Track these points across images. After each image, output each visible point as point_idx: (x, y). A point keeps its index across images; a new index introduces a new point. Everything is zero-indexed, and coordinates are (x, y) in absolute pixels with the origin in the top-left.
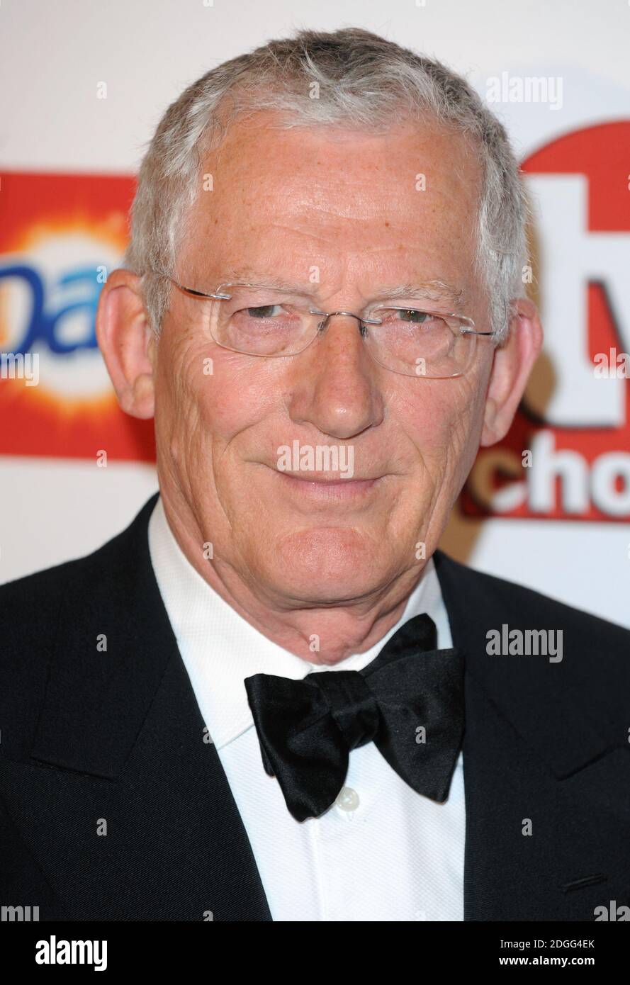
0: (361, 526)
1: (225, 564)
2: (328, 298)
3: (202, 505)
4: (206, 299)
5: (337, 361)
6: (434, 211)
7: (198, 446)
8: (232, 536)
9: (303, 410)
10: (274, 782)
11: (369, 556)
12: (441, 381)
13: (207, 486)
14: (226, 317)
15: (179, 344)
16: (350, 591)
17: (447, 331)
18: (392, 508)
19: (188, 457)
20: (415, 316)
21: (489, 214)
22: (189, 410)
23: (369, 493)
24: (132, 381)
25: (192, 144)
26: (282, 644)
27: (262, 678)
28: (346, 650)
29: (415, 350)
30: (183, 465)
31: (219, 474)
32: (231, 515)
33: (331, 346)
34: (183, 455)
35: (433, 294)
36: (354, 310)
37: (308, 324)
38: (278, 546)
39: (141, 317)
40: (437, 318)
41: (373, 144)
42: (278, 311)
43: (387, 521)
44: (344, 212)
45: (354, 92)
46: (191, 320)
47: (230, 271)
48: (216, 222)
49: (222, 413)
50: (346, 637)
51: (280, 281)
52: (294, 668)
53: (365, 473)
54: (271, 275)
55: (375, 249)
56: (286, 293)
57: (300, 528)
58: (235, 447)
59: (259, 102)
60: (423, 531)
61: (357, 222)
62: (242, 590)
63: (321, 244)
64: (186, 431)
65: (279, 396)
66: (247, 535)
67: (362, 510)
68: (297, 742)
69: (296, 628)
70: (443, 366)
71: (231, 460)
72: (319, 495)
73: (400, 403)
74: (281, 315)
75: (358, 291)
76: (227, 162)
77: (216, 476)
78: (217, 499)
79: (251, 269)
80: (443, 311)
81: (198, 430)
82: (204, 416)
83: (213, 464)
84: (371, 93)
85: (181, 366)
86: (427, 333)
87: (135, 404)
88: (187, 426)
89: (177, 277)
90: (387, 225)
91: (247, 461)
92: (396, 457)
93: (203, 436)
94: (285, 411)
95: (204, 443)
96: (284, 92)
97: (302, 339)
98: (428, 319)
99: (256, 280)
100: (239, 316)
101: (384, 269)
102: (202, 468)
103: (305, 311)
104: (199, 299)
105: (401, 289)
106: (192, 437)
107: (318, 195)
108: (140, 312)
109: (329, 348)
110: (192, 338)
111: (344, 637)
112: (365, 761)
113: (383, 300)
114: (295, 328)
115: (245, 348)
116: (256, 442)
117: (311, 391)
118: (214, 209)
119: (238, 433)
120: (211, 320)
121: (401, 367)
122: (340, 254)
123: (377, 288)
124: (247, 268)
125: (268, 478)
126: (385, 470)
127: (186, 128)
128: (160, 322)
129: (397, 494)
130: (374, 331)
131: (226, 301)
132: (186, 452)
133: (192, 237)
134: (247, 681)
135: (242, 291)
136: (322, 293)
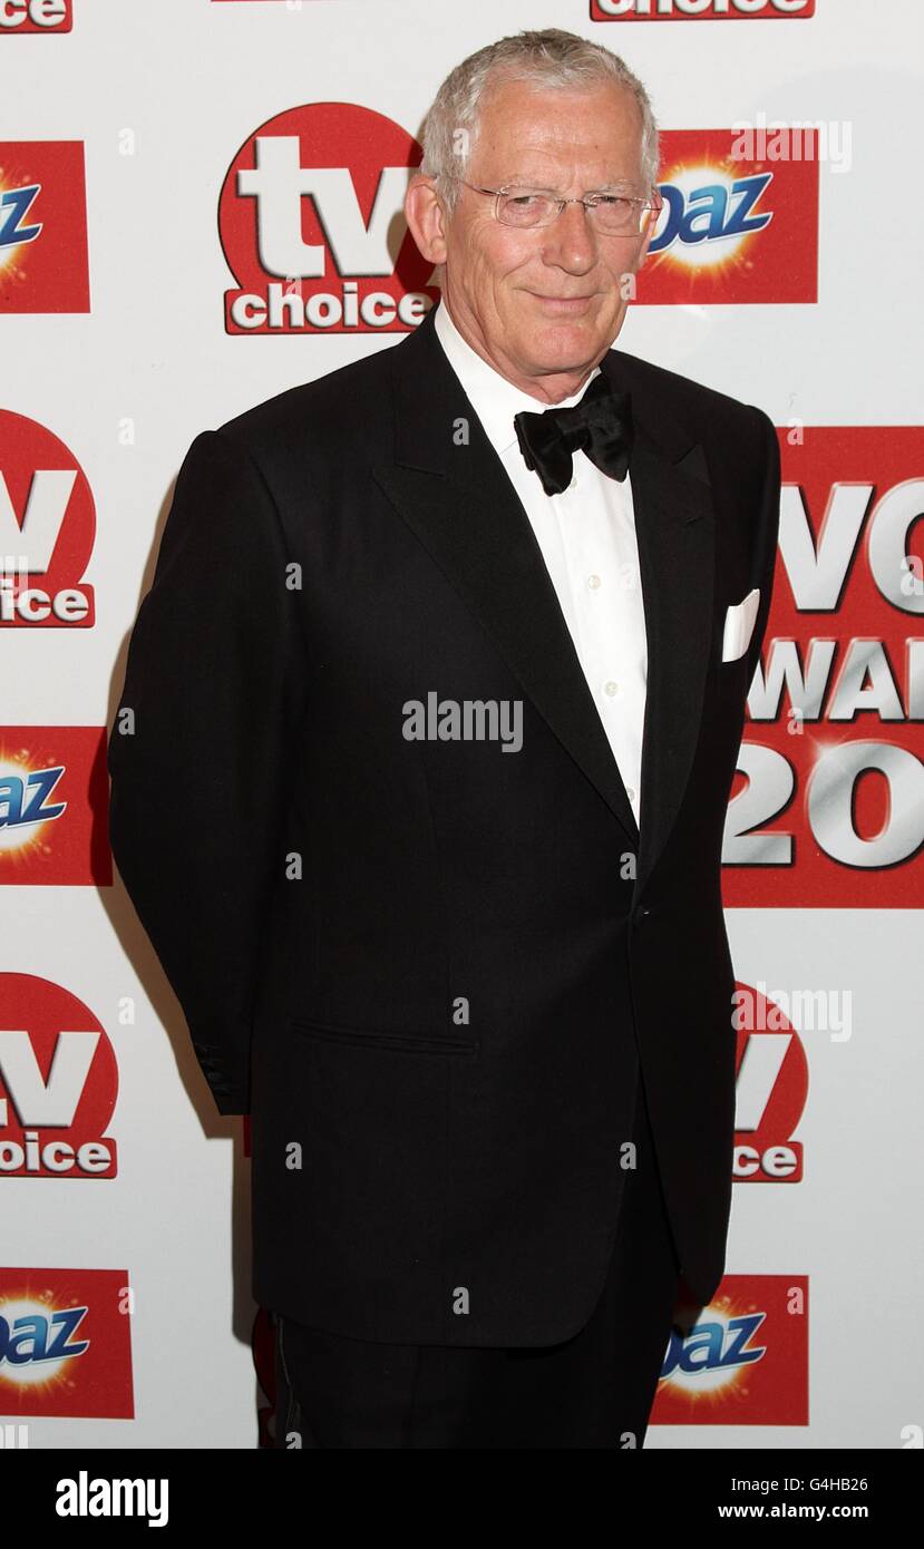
0: (581, 324)
2: (565, 192)
3: (486, 316)
4: (494, 195)
5: (574, 229)
6: (620, 137)
7: (484, 281)
8: (505, 332)
9: (553, 259)
10: (534, 473)
11: (587, 341)
12: (626, 238)
13: (490, 304)
14: (503, 204)
15: (470, 220)
16: (577, 363)
17: (629, 208)
18: (598, 312)
19: (476, 287)
20: (611, 199)
21: (648, 141)
22: (478, 260)
23: (587, 305)
24: (429, 241)
25: (474, 101)
26: (530, 394)
27: (525, 414)
28: (565, 395)
29: (613, 219)
30: (473, 291)
31: (497, 297)
34: (472, 286)
35: (621, 187)
36: (579, 199)
37: (551, 207)
39: (434, 203)
40: (625, 201)
41: (584, 99)
42: (531, 200)
43: (594, 322)
44: (572, 140)
45: (573, 68)
46: (478, 207)
47: (505, 177)
48: (494, 148)
49: (502, 261)
51: (537, 182)
52: (538, 408)
53: (585, 292)
54: (531, 179)
55: (590, 162)
56: (540, 189)
57: (548, 327)
58: (507, 281)
60: (614, 325)
61: (580, 145)
62: (507, 365)
63: (560, 159)
64: (475, 273)
65: (536, 248)
67: (583, 315)
68: (545, 451)
69: (538, 385)
70: (627, 229)
71: (504, 288)
72: (557, 307)
73: (605, 251)
74: (535, 202)
75: (581, 186)
76: (499, 112)
77: (495, 298)
78: (496, 312)
79: (519, 175)
80: (629, 197)
81: (484, 271)
82: (487, 263)
83: (494, 292)
84: (582, 68)
85: (472, 233)
87: (433, 255)
88: (476, 269)
89: (467, 180)
90: (596, 147)
91: (515, 288)
92: (602, 284)
93: (488, 275)
94: (539, 259)
95: (488, 279)
96: (535, 69)
97: (548, 216)
98: (619, 201)
99: (522, 183)
100: (510, 204)
101: (596, 174)
102: (486, 294)
103: (549, 199)
104: (490, 194)
105: (605, 186)
106: (480, 276)
107: (557, 130)
108: (432, 201)
109: (568, 221)
110: (479, 217)
111: (565, 388)
112: (580, 459)
113: (595, 192)
114: (544, 210)
115: (515, 222)
116: (520, 278)
117: (557, 247)
118: (491, 142)
119: (509, 272)
120: (493, 206)
121: (606, 230)
122: (571, 166)
123: (590, 185)
124: (516, 175)
125: (526, 298)
126: (597, 291)
127: (468, 92)
128: (454, 207)
129: (601, 304)
130: (590, 209)
131: (503, 195)
132: (474, 284)
133: (477, 157)
134: (516, 416)
135: (514, 190)
136: (561, 189)
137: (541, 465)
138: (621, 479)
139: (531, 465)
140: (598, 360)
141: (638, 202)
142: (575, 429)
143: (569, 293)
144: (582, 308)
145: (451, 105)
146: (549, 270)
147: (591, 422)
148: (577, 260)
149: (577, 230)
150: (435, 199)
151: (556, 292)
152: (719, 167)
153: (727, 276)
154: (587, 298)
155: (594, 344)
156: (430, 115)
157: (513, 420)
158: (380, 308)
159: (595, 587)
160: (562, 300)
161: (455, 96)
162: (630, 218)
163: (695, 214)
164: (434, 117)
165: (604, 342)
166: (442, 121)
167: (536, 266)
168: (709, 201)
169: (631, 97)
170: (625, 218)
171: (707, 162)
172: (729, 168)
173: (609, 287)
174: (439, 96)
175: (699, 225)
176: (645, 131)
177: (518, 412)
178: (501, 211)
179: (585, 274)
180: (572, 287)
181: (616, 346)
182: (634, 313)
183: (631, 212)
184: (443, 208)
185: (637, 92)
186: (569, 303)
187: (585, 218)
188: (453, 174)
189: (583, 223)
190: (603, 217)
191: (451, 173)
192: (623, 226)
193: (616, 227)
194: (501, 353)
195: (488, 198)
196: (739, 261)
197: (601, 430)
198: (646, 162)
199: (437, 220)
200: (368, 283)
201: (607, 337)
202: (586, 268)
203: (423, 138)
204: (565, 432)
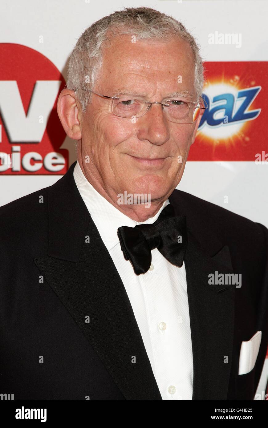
0: (160, 174)
1: (111, 188)
2: (151, 98)
3: (104, 168)
4: (110, 99)
5: (156, 119)
6: (183, 67)
7: (104, 149)
8: (115, 179)
9: (144, 136)
10: (128, 262)
11: (163, 184)
12: (186, 124)
13: (107, 162)
14: (115, 105)
15: (96, 114)
16: (157, 197)
17: (188, 107)
18: (169, 168)
19: (99, 152)
20: (178, 102)
21: (198, 68)
22: (100, 137)
23: (163, 163)
24: (71, 127)
25: (99, 46)
26: (128, 215)
27: (124, 228)
28: (148, 216)
29: (178, 114)
30: (97, 155)
31: (111, 158)
32: (115, 172)
33: (154, 114)
34: (97, 152)
35: (185, 95)
36: (159, 101)
37: (143, 107)
38: (133, 182)
39: (75, 105)
40: (185, 103)
41: (163, 45)
42: (132, 102)
43: (167, 173)
44: (155, 68)
45: (156, 28)
46: (101, 106)
47: (117, 89)
48: (110, 73)
49: (114, 137)
50: (149, 212)
51: (135, 92)
52: (132, 224)
53: (163, 156)
54: (132, 90)
55: (166, 81)
56: (137, 96)
57: (140, 176)
58: (117, 148)
59: (125, 32)
60: (177, 175)
61: (160, 71)
63: (149, 79)
64: (98, 144)
65: (135, 130)
66: (121, 179)
67: (161, 169)
68: (136, 249)
69: (133, 209)
70: (187, 119)
71: (115, 153)
72: (146, 164)
73: (174, 132)
74: (134, 104)
75: (161, 95)
76: (113, 52)
77: (110, 159)
78: (110, 167)
79: (125, 88)
80: (188, 101)
81: (104, 143)
82: (106, 138)
83: (109, 155)
84: (161, 28)
85: (97, 121)
86: (182, 108)
87: (73, 135)
88: (99, 142)
89: (95, 91)
90: (169, 72)
91: (122, 153)
92: (172, 151)
93: (106, 145)
94: (136, 136)
95: (106, 147)
96: (134, 28)
97: (141, 111)
98: (182, 103)
99: (126, 92)
100: (120, 104)
101: (170, 88)
102: (105, 156)
103: (142, 102)
104: (108, 99)
105: (175, 94)
106: (101, 146)
107: (147, 63)
108: (74, 103)
110: (101, 112)
112: (156, 254)
113: (169, 97)
114: (140, 107)
115: (122, 115)
116: (125, 147)
117: (146, 129)
118: (109, 68)
119: (118, 144)
120: (110, 106)
121: (174, 120)
122: (155, 83)
123: (167, 93)
124: (123, 88)
125: (128, 159)
126: (168, 156)
127: (95, 41)
128: (86, 107)
129: (171, 163)
130: (165, 108)
131: (116, 99)
132: (98, 151)
133: (101, 78)
134: (119, 229)
135: (122, 96)
136: (149, 96)
137: (133, 257)
138: (180, 265)
139: (127, 257)
140: (168, 195)
141: (192, 104)
142: (153, 237)
143: (153, 155)
144: (160, 165)
145: (85, 49)
146: (142, 143)
147: (162, 232)
148: (159, 136)
149: (158, 119)
150: (75, 102)
151: (146, 155)
152: (230, 83)
153: (234, 145)
154: (163, 159)
155: (167, 186)
156: (72, 55)
157: (117, 231)
158: (33, 161)
159: (163, 329)
160: (149, 160)
161: (88, 44)
162: (188, 113)
163: (215, 110)
164: (75, 56)
165: (172, 185)
166: (80, 58)
167: (134, 140)
168: (223, 103)
169: (188, 45)
170: (185, 114)
171: (223, 80)
172: (236, 83)
173: (176, 152)
174: (78, 44)
175: (218, 115)
176: (196, 64)
177: (120, 226)
178: (114, 108)
179: (163, 144)
180: (155, 152)
181: (179, 187)
182: (190, 166)
183: (188, 110)
184: (79, 107)
185: (192, 43)
186: (153, 162)
187: (163, 113)
188: (86, 88)
189: (161, 115)
190: (173, 113)
191: (85, 89)
192: (184, 118)
193: (180, 119)
194: (113, 191)
195: (106, 101)
196: (241, 137)
197: (169, 237)
198: (197, 82)
199: (76, 115)
200: (27, 147)
201: (173, 182)
202: (163, 141)
203: (68, 68)
204: (147, 238)
